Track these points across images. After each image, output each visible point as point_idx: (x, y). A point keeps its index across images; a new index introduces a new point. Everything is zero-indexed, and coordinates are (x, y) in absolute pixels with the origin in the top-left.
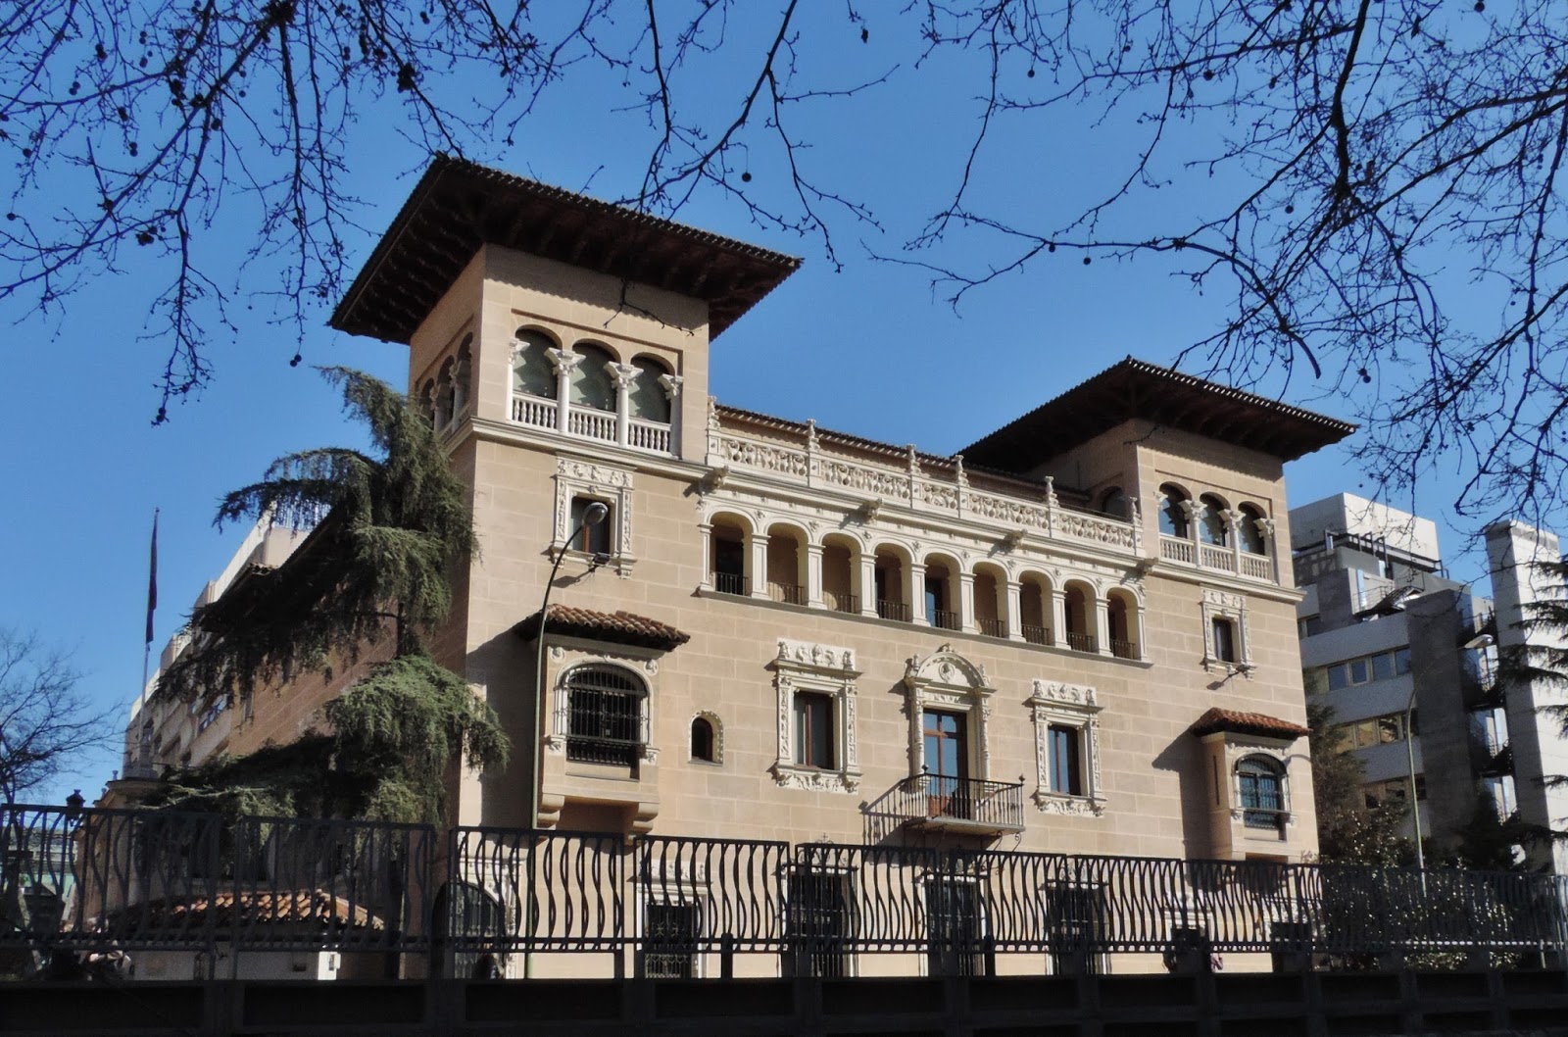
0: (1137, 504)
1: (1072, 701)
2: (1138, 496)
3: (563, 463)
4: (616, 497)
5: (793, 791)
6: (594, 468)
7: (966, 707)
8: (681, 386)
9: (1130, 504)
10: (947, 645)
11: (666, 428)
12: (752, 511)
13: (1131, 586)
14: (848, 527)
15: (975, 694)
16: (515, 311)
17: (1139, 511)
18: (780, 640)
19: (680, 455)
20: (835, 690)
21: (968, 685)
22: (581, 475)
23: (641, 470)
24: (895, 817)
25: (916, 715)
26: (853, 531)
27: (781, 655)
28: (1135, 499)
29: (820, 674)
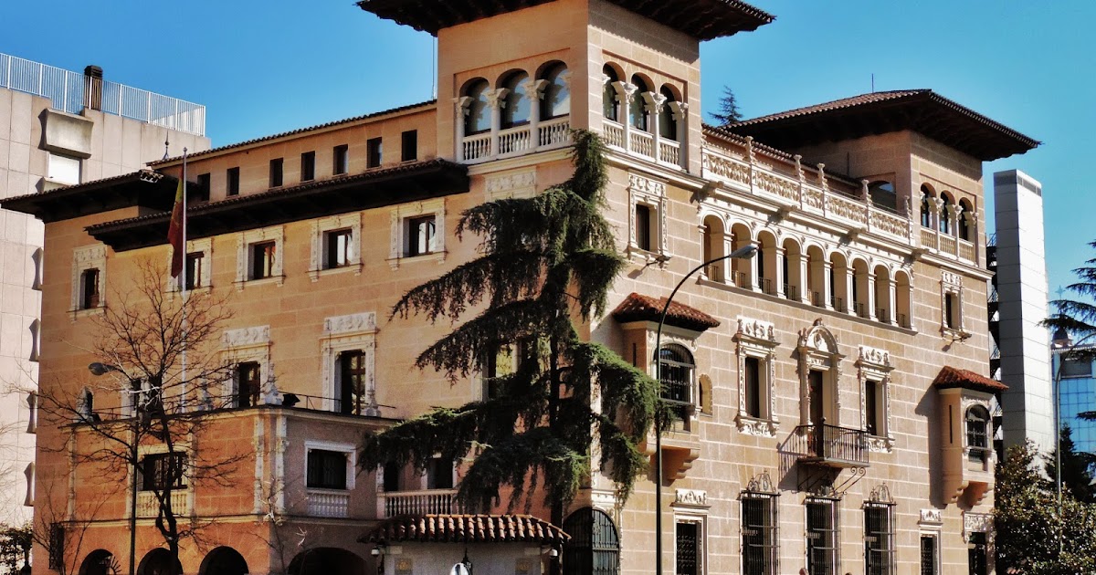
0: (910, 201)
1: (876, 362)
2: (910, 195)
3: (632, 177)
4: (657, 204)
5: (746, 435)
6: (647, 181)
7: (826, 368)
8: (686, 110)
9: (904, 201)
10: (820, 320)
11: (676, 145)
12: (724, 214)
13: (906, 269)
14: (771, 226)
15: (833, 358)
16: (605, 52)
17: (910, 208)
18: (739, 317)
19: (687, 169)
20: (764, 356)
21: (827, 351)
22: (641, 187)
23: (672, 183)
24: (794, 454)
25: (804, 376)
26: (772, 228)
27: (740, 330)
28: (908, 197)
29: (760, 345)
